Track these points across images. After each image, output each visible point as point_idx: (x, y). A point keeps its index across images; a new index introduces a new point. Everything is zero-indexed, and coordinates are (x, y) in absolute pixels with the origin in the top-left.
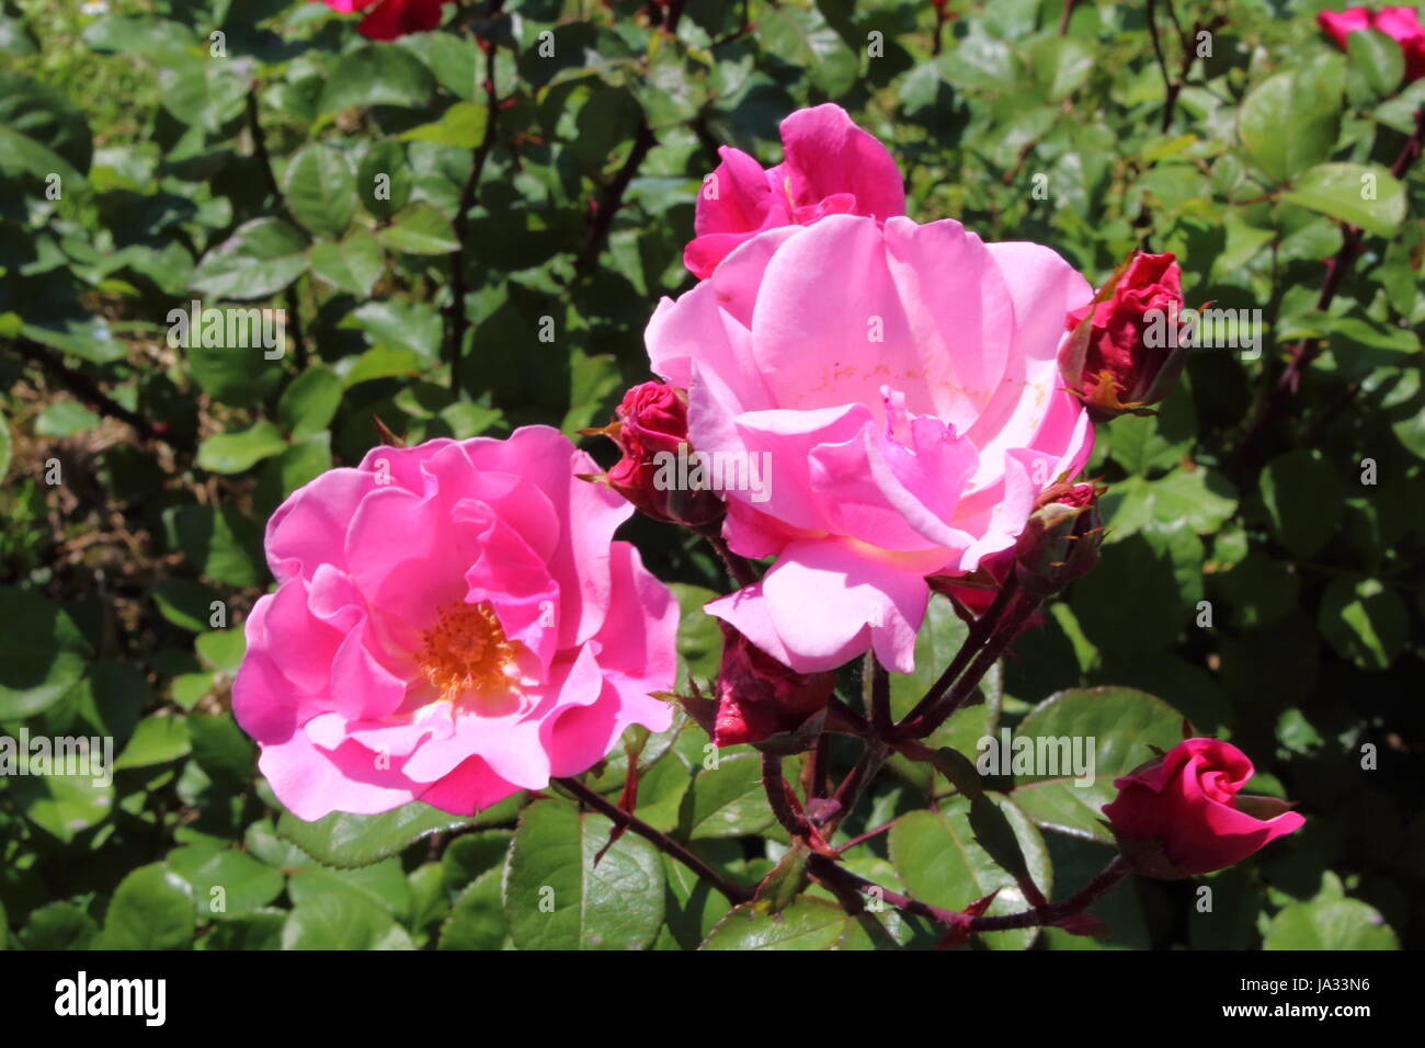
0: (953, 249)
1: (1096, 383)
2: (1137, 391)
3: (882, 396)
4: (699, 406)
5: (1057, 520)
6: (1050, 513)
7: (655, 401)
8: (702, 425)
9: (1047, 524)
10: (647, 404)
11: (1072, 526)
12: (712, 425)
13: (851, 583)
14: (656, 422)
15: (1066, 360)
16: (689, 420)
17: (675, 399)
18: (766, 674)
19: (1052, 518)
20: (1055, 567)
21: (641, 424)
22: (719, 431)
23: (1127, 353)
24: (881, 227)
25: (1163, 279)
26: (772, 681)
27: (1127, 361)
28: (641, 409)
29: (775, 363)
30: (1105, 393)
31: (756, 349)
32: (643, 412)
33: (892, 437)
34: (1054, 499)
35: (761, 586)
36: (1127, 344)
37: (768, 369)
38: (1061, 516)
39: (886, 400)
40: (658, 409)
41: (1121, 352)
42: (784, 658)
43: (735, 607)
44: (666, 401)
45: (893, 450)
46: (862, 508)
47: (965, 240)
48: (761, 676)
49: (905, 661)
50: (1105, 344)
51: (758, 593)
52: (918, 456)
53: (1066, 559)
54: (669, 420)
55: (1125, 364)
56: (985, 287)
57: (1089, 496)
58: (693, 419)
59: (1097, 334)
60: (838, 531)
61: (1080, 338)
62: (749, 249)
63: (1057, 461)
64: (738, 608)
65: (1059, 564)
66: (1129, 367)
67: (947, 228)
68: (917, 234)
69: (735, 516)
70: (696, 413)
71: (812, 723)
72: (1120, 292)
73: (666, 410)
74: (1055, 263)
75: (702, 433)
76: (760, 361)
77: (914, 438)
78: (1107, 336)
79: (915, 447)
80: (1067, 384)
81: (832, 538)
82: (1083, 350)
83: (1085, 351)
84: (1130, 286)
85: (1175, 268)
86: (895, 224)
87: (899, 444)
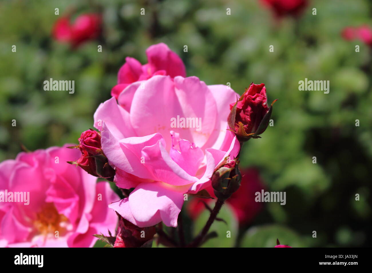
0: (196, 87)
1: (238, 127)
2: (253, 130)
3: (170, 134)
4: (105, 137)
5: (223, 173)
6: (222, 171)
7: (90, 136)
8: (107, 144)
9: (221, 175)
10: (87, 137)
11: (229, 175)
12: (110, 144)
13: (159, 195)
14: (90, 143)
15: (229, 120)
16: (101, 142)
17: (97, 135)
18: (129, 228)
19: (222, 172)
20: (224, 189)
21: (85, 143)
22: (113, 146)
23: (249, 117)
24: (173, 81)
25: (261, 93)
26: (131, 231)
27: (249, 119)
28: (85, 139)
29: (138, 125)
30: (241, 130)
31: (132, 120)
32: (86, 140)
33: (174, 147)
34: (223, 166)
35: (128, 198)
36: (249, 114)
37: (136, 127)
38: (225, 172)
39: (172, 135)
40: (91, 138)
41: (247, 116)
42: (134, 223)
43: (120, 205)
44: (94, 136)
45: (173, 152)
46: (163, 171)
47: (200, 84)
48: (128, 229)
49: (174, 223)
50: (242, 114)
51: (127, 200)
52: (182, 154)
53: (228, 186)
54: (95, 143)
55: (248, 121)
56: (207, 100)
57: (234, 165)
58: (103, 142)
59: (238, 111)
60: (157, 180)
61: (233, 112)
62: (130, 89)
63: (225, 153)
64: (121, 206)
65: (225, 188)
66: (250, 121)
67: (194, 79)
68: (184, 81)
69: (119, 174)
70: (104, 140)
71: (146, 244)
72: (246, 96)
73: (93, 139)
74: (229, 91)
75: (106, 146)
76: (133, 124)
77: (180, 148)
78: (242, 111)
79: (181, 151)
80: (230, 128)
81: (156, 182)
82: (234, 116)
83: (235, 117)
84: (249, 94)
85: (264, 88)
86: (177, 79)
87: (176, 150)
